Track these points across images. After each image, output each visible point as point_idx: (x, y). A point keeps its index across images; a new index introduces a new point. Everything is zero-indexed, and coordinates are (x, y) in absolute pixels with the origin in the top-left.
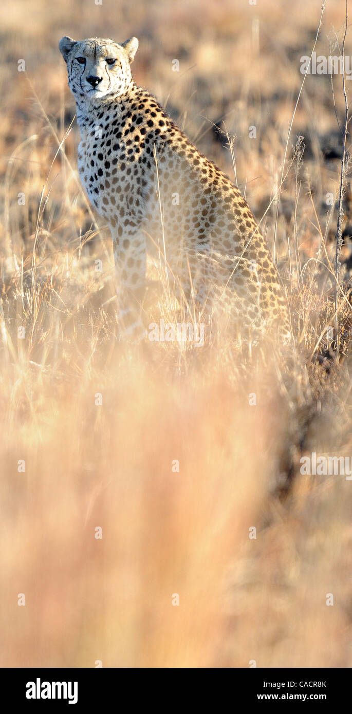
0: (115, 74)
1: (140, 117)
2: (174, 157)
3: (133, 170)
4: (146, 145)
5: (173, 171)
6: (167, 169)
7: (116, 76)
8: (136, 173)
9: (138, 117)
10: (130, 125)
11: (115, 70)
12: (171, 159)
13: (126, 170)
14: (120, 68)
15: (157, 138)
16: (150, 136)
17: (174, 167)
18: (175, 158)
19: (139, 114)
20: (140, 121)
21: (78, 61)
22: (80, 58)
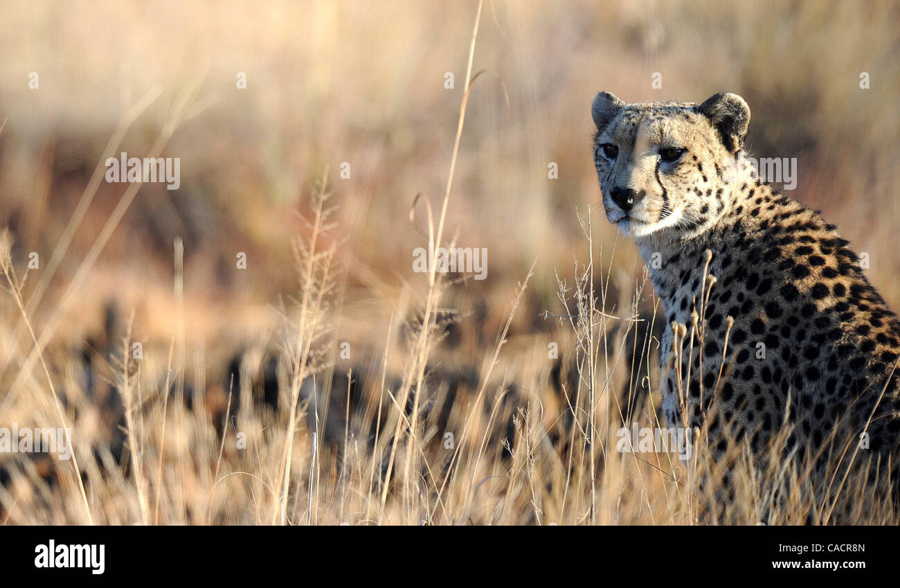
0: (680, 185)
1: (767, 277)
2: (839, 370)
3: (751, 398)
4: (783, 342)
5: (834, 400)
6: (822, 396)
7: (685, 187)
8: (760, 404)
9: (762, 277)
10: (740, 297)
11: (680, 172)
12: (833, 374)
13: (733, 400)
14: (696, 168)
15: (807, 325)
16: (793, 321)
17: (837, 392)
18: (841, 374)
19: (765, 273)
20: (765, 287)
21: (606, 151)
22: (610, 145)
